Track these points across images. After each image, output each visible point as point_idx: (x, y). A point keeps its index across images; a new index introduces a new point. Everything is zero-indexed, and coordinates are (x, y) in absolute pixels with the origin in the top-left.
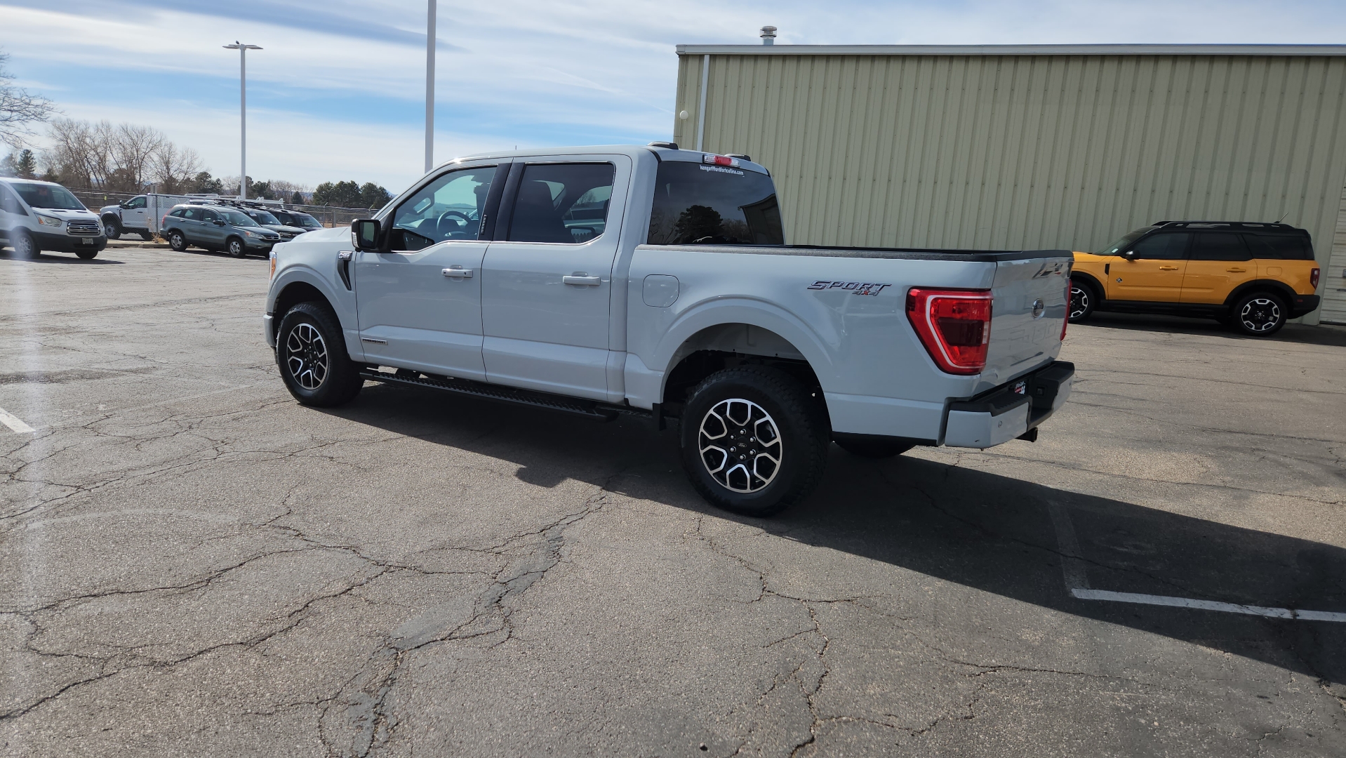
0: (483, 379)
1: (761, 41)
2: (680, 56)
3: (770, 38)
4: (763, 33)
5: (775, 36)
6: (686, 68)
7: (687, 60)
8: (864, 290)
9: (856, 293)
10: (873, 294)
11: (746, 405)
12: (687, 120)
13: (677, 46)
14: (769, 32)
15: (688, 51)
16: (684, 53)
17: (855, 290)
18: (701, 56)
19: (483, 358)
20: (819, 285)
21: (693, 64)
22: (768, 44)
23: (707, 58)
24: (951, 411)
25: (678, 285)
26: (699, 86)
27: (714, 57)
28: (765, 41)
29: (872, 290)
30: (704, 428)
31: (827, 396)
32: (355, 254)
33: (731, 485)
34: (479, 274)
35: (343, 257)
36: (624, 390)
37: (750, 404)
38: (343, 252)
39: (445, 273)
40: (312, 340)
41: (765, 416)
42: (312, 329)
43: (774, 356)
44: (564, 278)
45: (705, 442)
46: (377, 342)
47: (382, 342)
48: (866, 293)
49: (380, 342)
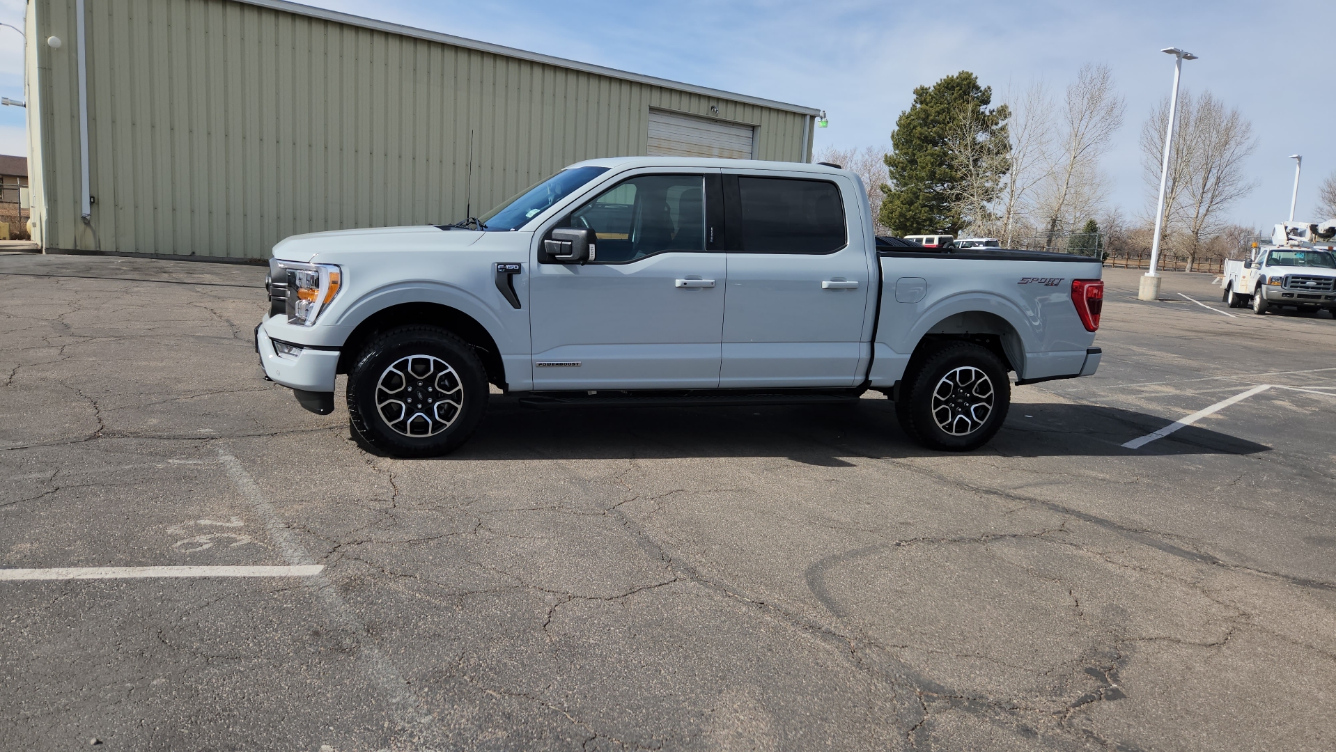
0: (715, 386)
8: (1052, 282)
9: (1046, 285)
10: (1056, 285)
11: (971, 371)
12: (57, 49)
17: (1045, 283)
19: (721, 366)
20: (1024, 281)
24: (1090, 355)
25: (926, 285)
26: (70, 8)
30: (938, 393)
31: (1028, 355)
32: (525, 266)
33: (956, 432)
34: (724, 282)
35: (507, 270)
36: (867, 374)
37: (973, 369)
38: (505, 264)
39: (685, 284)
40: (434, 375)
41: (984, 376)
42: (434, 360)
43: (964, 332)
44: (825, 284)
45: (938, 403)
46: (566, 364)
47: (574, 364)
48: (1052, 285)
49: (570, 364)
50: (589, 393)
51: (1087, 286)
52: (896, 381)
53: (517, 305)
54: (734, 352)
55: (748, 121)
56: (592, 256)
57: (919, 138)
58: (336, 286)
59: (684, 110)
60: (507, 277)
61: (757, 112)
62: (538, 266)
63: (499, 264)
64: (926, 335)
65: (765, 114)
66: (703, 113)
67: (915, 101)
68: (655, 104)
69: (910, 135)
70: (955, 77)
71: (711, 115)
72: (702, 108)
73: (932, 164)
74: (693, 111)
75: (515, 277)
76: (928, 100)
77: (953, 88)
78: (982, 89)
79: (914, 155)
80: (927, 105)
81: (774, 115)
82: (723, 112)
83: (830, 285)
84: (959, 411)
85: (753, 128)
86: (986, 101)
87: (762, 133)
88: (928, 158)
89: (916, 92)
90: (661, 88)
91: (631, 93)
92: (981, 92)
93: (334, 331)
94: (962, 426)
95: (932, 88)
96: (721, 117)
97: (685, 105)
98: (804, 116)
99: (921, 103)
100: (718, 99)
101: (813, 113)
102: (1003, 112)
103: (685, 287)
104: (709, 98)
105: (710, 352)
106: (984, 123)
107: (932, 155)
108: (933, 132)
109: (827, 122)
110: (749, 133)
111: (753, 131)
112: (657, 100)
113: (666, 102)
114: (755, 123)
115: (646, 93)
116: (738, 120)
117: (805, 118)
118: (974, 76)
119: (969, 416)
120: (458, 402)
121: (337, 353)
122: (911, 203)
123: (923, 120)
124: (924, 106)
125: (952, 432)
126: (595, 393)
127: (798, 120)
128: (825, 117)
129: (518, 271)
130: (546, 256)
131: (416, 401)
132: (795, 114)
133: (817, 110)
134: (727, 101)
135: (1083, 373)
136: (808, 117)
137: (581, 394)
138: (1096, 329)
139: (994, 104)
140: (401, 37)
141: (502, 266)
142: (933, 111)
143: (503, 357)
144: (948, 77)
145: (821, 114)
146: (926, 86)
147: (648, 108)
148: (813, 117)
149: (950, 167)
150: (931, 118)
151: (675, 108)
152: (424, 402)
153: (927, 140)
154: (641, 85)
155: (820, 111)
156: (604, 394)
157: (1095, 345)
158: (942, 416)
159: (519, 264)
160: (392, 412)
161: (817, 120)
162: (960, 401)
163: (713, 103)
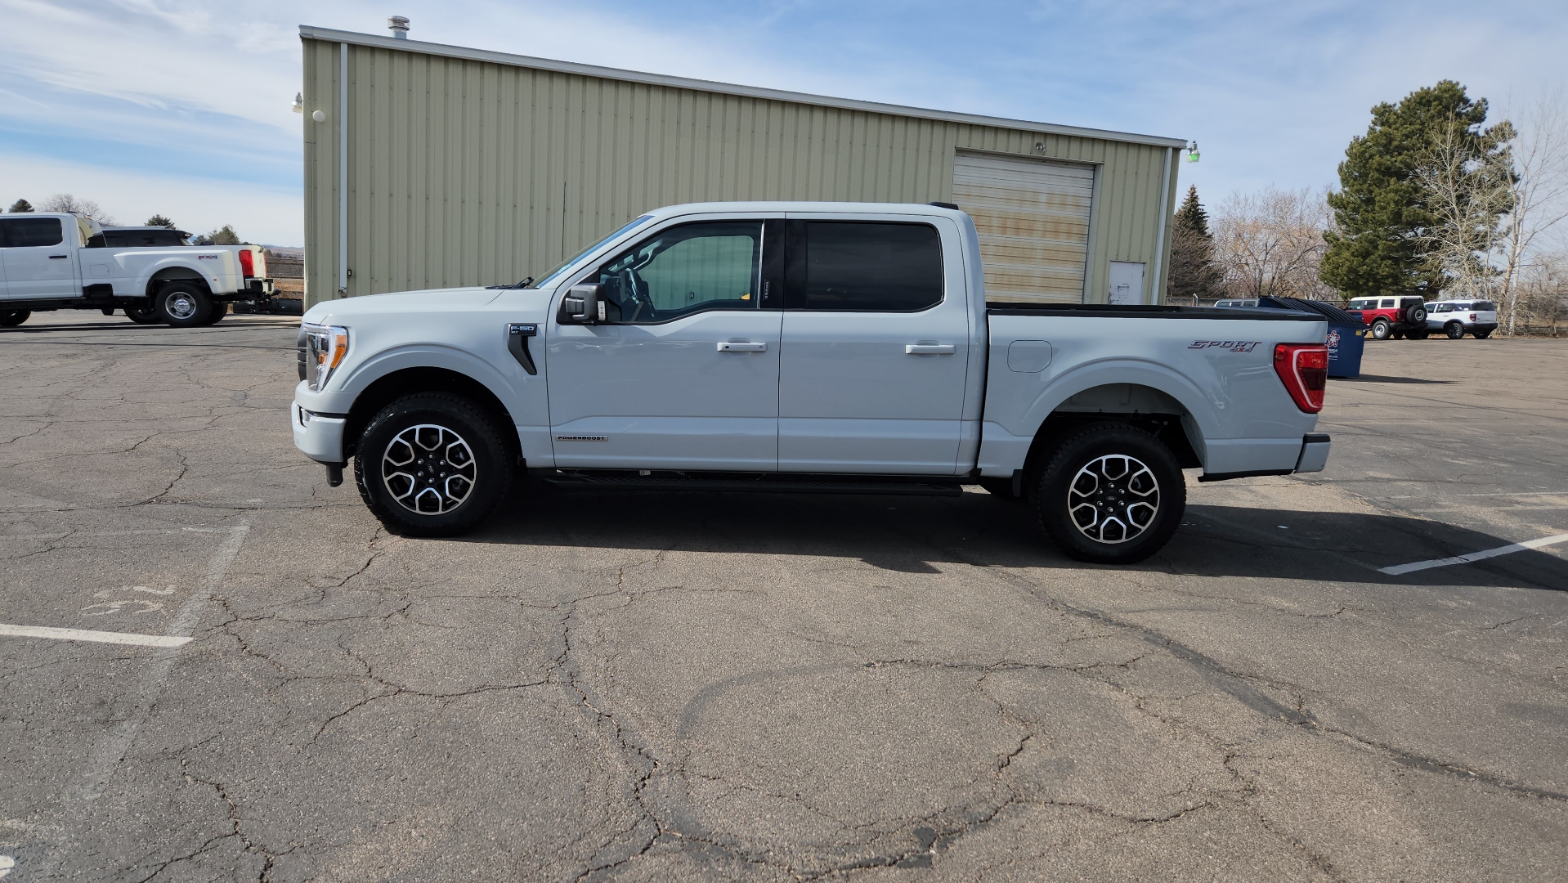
0: (774, 468)
1: (391, 33)
2: (303, 39)
3: (403, 31)
4: (392, 24)
5: (408, 29)
6: (315, 56)
7: (315, 47)
8: (1241, 346)
9: (1233, 350)
10: (1247, 351)
11: (1123, 460)
12: (322, 123)
13: (301, 27)
14: (400, 24)
15: (317, 35)
16: (311, 37)
17: (1231, 348)
18: (335, 45)
19: (778, 445)
20: (1198, 345)
21: (323, 54)
22: (401, 38)
23: (344, 48)
24: (1308, 444)
25: (1050, 350)
26: (335, 81)
27: (353, 47)
28: (397, 33)
29: (1246, 347)
30: (1075, 487)
31: (1207, 442)
32: (541, 328)
33: (1104, 538)
34: (778, 347)
35: (520, 332)
36: (976, 461)
37: (1126, 458)
38: (519, 325)
39: (727, 347)
40: (444, 446)
41: (1143, 467)
42: (444, 431)
43: (1134, 412)
44: (909, 349)
45: (1076, 500)
46: (589, 438)
47: (599, 438)
48: (1241, 350)
49: (594, 438)
50: (641, 473)
51: (1296, 352)
52: (1015, 471)
53: (531, 369)
54: (793, 429)
55: (1086, 158)
56: (602, 315)
57: (1377, 170)
58: (343, 350)
59: (1001, 149)
60: (521, 340)
61: (1099, 148)
62: (557, 328)
63: (513, 325)
64: (1052, 412)
65: (1110, 150)
66: (1025, 152)
67: (1373, 123)
68: (963, 144)
69: (1364, 166)
70: (1432, 89)
71: (1036, 154)
72: (1025, 147)
73: (1396, 203)
74: (1013, 151)
75: (531, 341)
76: (1391, 120)
77: (1429, 103)
78: (1474, 101)
79: (1371, 192)
80: (1390, 127)
81: (1122, 151)
82: (1052, 150)
83: (914, 349)
84: (1110, 512)
85: (1094, 167)
86: (1479, 117)
87: (1105, 173)
88: (1392, 195)
89: (1375, 111)
90: (971, 126)
91: (932, 134)
92: (1471, 106)
93: (339, 397)
94: (1113, 531)
95: (1399, 105)
96: (1050, 155)
97: (1002, 144)
98: (1164, 149)
99: (1382, 124)
100: (1046, 135)
101: (1176, 145)
102: (1504, 132)
103: (726, 351)
104: (1033, 133)
105: (765, 429)
106: (1474, 146)
107: (1396, 191)
108: (1398, 161)
109: (1198, 155)
110: (1089, 174)
111: (1094, 170)
112: (964, 139)
113: (976, 141)
114: (1096, 161)
115: (951, 132)
116: (1073, 157)
117: (1167, 151)
118: (1461, 86)
119: (1124, 518)
120: (471, 478)
121: (341, 421)
122: (1365, 254)
123: (1385, 146)
124: (1386, 129)
125: (1099, 539)
126: (648, 473)
127: (1156, 155)
128: (1195, 148)
129: (533, 333)
130: (565, 317)
131: (427, 475)
132: (1151, 147)
133: (1182, 140)
134: (1058, 136)
135: (1300, 469)
136: (1170, 151)
137: (631, 473)
138: (1319, 410)
139: (1491, 121)
140: (665, 88)
141: (516, 328)
142: (1398, 135)
143: (519, 429)
144: (1422, 89)
145: (1189, 145)
146: (1390, 103)
147: (954, 150)
148: (1177, 150)
149: (1424, 205)
150: (1395, 143)
151: (988, 148)
152: (436, 476)
153: (1388, 172)
154: (945, 123)
155: (1186, 141)
156: (660, 474)
157: (1318, 430)
158: (1085, 516)
159: (535, 326)
160: (400, 485)
161: (1183, 154)
162: (1111, 498)
163: (1037, 140)
